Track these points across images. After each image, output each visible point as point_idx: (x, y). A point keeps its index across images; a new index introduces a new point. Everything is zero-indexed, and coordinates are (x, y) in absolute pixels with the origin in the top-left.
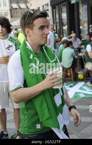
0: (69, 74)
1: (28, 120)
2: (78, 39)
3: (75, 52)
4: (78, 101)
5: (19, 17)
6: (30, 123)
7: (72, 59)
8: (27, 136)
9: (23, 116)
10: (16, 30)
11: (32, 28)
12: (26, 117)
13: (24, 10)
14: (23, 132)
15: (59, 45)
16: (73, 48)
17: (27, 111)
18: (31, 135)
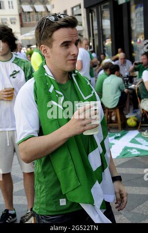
0: (113, 118)
1: (46, 192)
2: (128, 62)
3: (124, 83)
4: (129, 161)
5: (34, 26)
6: (49, 196)
7: (119, 94)
8: (46, 217)
9: (39, 186)
10: (29, 46)
11: (50, 45)
12: (43, 187)
13: (42, 15)
14: (38, 211)
15: (98, 70)
16: (120, 75)
17: (45, 178)
18: (51, 216)
